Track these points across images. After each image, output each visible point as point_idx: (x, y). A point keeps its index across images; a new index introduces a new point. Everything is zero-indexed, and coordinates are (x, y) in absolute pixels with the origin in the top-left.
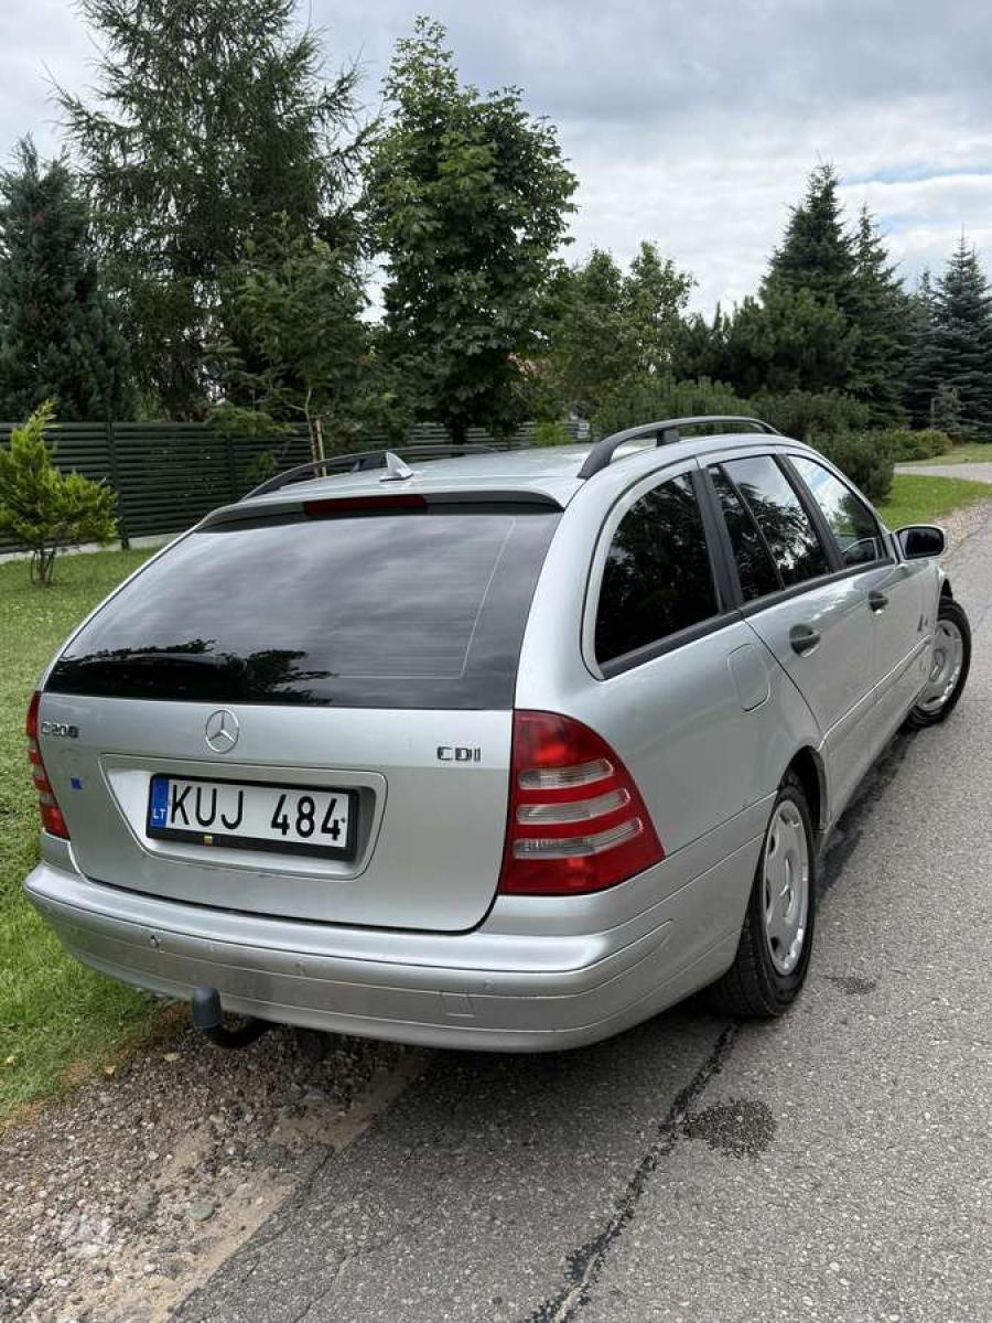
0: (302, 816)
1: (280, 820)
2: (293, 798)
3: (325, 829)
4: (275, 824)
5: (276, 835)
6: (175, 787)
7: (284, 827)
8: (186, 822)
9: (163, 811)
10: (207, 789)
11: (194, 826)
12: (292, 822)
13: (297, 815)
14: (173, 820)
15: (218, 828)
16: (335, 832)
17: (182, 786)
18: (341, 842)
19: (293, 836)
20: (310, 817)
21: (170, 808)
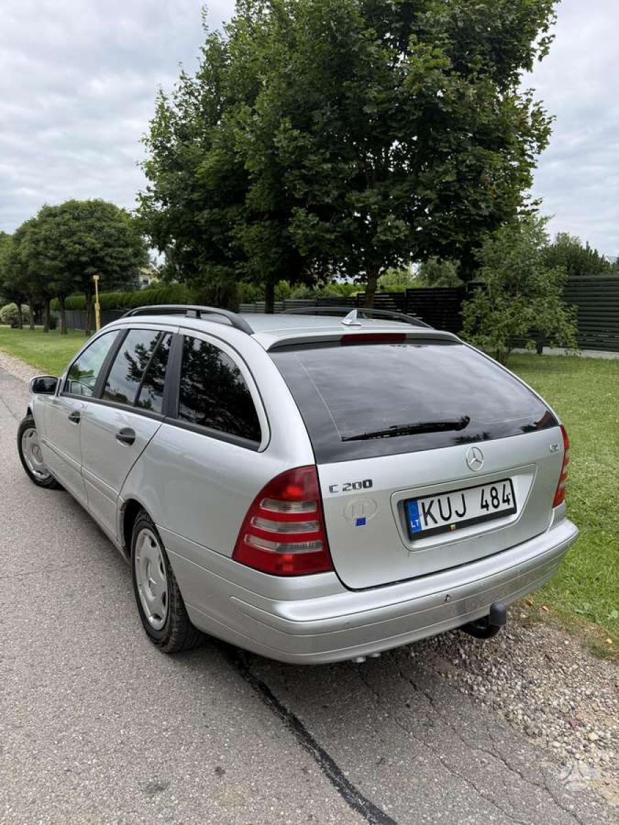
0: (494, 498)
1: (484, 504)
2: (487, 489)
3: (504, 501)
4: (483, 507)
5: (484, 512)
6: (423, 504)
7: (487, 506)
8: (436, 522)
9: (417, 521)
10: (444, 499)
11: (442, 523)
12: (490, 503)
13: (491, 498)
14: (426, 524)
15: (455, 519)
16: (508, 501)
17: (427, 502)
18: (512, 505)
19: (492, 510)
20: (496, 497)
21: (422, 518)
